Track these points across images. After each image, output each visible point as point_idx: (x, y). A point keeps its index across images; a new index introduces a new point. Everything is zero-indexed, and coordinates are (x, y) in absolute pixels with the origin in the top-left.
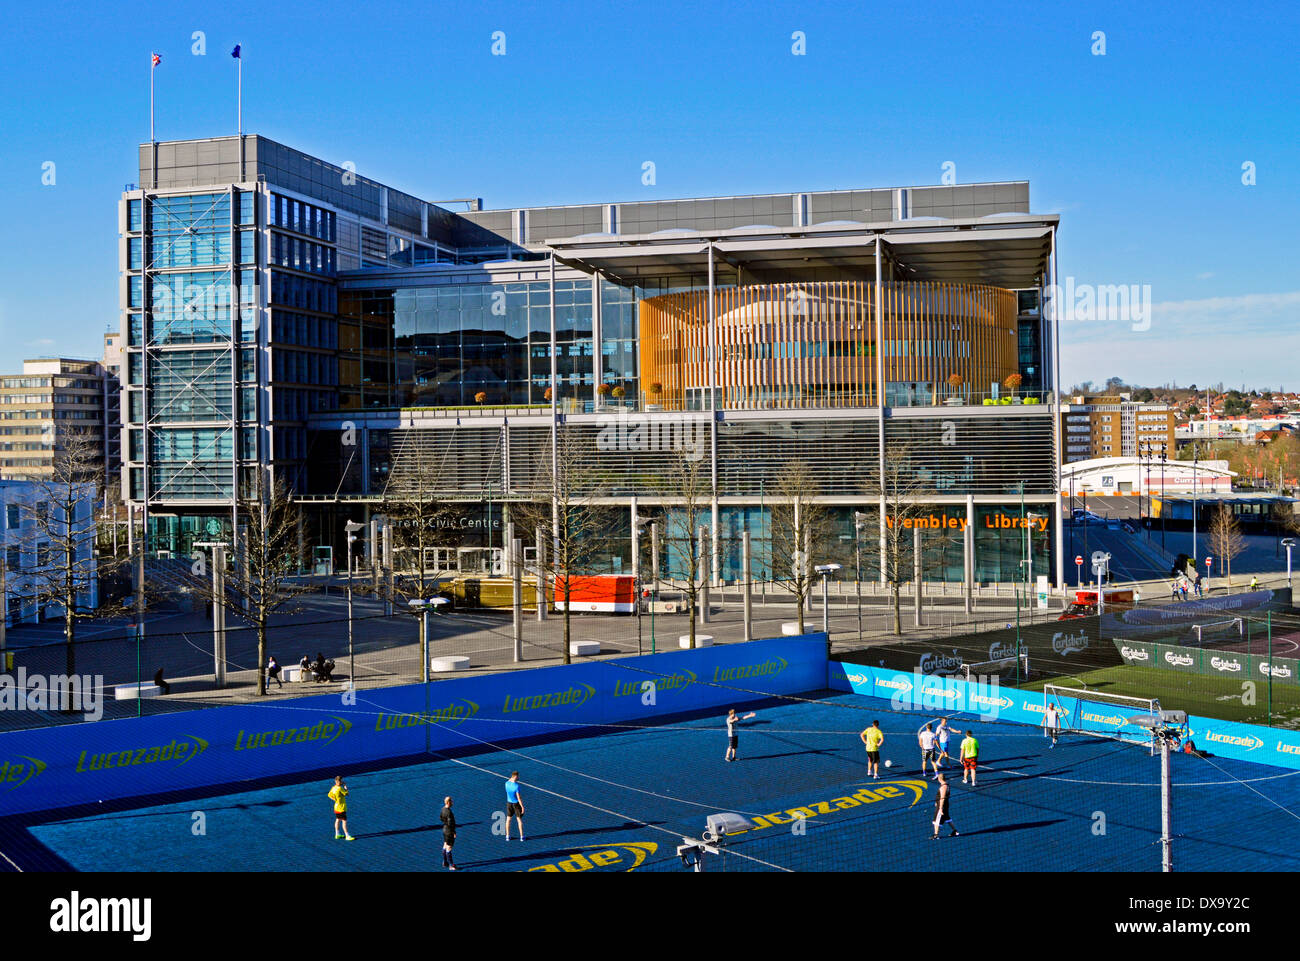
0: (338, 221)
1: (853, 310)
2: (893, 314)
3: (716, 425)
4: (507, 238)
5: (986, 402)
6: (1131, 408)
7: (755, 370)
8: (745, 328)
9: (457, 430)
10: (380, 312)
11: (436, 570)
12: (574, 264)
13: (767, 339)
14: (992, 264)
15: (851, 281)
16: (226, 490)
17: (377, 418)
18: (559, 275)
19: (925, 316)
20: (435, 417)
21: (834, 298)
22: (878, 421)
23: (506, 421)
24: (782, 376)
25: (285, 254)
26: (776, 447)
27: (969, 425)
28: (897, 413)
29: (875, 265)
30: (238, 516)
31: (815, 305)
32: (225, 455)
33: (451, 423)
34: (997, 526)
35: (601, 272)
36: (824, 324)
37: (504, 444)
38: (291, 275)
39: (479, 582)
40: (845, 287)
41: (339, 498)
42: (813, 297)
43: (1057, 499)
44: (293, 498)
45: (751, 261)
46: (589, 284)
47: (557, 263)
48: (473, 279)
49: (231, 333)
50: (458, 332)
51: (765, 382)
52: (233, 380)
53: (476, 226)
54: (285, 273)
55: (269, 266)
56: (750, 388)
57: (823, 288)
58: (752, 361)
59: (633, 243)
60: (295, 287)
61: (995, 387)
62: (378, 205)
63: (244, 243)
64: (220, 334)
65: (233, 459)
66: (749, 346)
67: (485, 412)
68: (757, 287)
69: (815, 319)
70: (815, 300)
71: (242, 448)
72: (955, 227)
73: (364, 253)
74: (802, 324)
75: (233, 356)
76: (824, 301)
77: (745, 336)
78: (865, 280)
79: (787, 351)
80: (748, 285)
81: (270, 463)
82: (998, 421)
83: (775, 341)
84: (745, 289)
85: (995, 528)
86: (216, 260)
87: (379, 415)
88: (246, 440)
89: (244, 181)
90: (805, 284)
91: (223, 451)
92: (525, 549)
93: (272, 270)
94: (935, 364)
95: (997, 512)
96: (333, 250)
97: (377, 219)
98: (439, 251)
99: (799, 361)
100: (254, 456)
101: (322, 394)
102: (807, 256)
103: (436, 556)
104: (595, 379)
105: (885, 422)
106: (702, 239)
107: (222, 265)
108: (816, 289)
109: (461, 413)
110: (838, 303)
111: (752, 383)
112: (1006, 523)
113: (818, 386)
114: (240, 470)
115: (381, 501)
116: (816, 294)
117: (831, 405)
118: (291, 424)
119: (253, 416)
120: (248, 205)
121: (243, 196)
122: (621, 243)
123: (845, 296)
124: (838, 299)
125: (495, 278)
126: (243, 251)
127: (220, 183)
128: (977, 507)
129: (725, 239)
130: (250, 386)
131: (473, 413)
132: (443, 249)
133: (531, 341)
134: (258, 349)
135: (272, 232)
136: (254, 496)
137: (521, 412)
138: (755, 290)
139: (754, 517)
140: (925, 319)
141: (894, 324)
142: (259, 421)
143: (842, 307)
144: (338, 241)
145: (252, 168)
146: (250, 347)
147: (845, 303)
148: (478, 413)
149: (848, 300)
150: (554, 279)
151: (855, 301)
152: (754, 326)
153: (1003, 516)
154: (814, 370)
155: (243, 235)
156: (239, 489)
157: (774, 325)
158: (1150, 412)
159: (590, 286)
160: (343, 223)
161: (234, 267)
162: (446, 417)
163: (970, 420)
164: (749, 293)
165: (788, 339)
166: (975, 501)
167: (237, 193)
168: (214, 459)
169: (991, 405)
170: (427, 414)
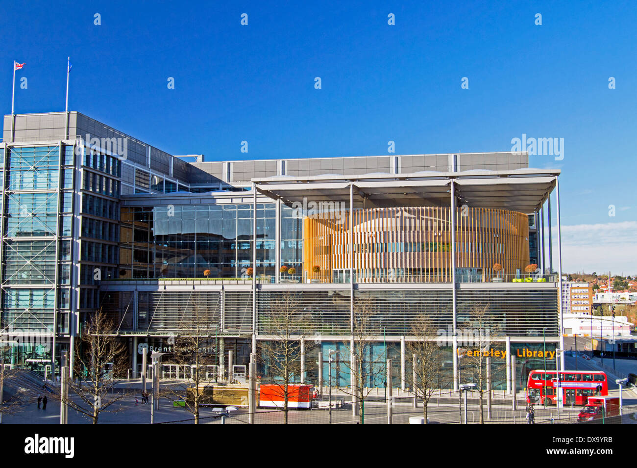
0: (122, 165)
1: (435, 224)
2: (460, 227)
3: (354, 292)
4: (220, 179)
5: (514, 280)
6: (567, 285)
7: (376, 260)
8: (370, 233)
9: (193, 292)
10: (145, 221)
11: (178, 379)
12: (267, 193)
13: (384, 241)
14: (514, 198)
15: (435, 207)
16: (49, 327)
17: (143, 284)
18: (259, 200)
19: (478, 228)
20: (179, 285)
21: (425, 217)
22: (452, 291)
23: (223, 288)
24: (393, 263)
25: (91, 184)
26: (389, 306)
27: (507, 294)
28: (463, 286)
29: (450, 198)
30: (56, 343)
31: (413, 221)
32: (49, 305)
33: (189, 288)
34: (524, 356)
35: (282, 199)
36: (418, 232)
37: (222, 302)
38: (94, 197)
39: (213, 388)
40: (431, 210)
41: (120, 333)
42: (412, 216)
43: (560, 340)
44: (91, 333)
45: (372, 194)
46: (274, 206)
47: (258, 193)
48: (203, 202)
49: (57, 231)
50: (194, 234)
51: (383, 267)
52: (56, 260)
53: (201, 170)
54: (91, 195)
55: (81, 190)
56: (373, 270)
57: (418, 211)
58: (374, 254)
59: (304, 182)
60: (96, 204)
61: (518, 271)
62: (145, 156)
63: (66, 176)
64: (50, 231)
65: (54, 308)
66: (373, 244)
67: (210, 282)
68: (378, 209)
69: (413, 229)
70: (413, 218)
71: (60, 301)
72: (498, 175)
73: (136, 185)
74: (405, 232)
75: (57, 244)
76: (419, 218)
77: (370, 239)
78: (443, 207)
79: (396, 248)
80: (373, 208)
81: (78, 310)
82: (524, 292)
83: (389, 242)
84: (371, 210)
85: (522, 357)
86: (49, 186)
87: (145, 282)
88: (63, 296)
89: (68, 139)
90: (407, 208)
91: (48, 303)
92: (234, 366)
93: (83, 193)
94: (484, 257)
95: (525, 347)
96: (119, 182)
97: (144, 165)
98: (179, 185)
99: (404, 254)
100: (67, 306)
101: (110, 269)
102: (405, 191)
103: (178, 369)
104: (277, 262)
105: (456, 292)
106: (346, 180)
107: (52, 189)
108: (414, 211)
109: (196, 282)
110: (427, 220)
111: (375, 267)
112: (529, 354)
113: (415, 270)
114: (58, 314)
115: (146, 335)
116: (414, 214)
117: (422, 281)
118: (90, 287)
119: (68, 282)
120: (70, 154)
121: (67, 148)
122: (298, 181)
123: (431, 216)
124: (426, 217)
125: (218, 201)
126: (66, 181)
127: (53, 140)
128: (512, 344)
129: (359, 180)
130: (67, 263)
131: (203, 282)
132: (182, 184)
133: (238, 240)
134: (73, 240)
135: (84, 170)
136: (67, 331)
137: (232, 282)
138: (377, 211)
139: (376, 348)
140: (478, 230)
141: (460, 233)
142: (71, 285)
143: (429, 222)
144: (122, 177)
145: (73, 131)
146: (67, 239)
147: (431, 220)
148: (206, 282)
149: (433, 218)
150: (256, 203)
151: (437, 219)
152: (376, 233)
153: (527, 350)
154: (412, 259)
155: (66, 172)
156: (57, 326)
157: (388, 232)
158: (578, 288)
159: (274, 207)
160: (124, 166)
161: (60, 190)
162: (186, 284)
163: (507, 291)
164: (373, 213)
165: (397, 241)
166: (511, 340)
167: (64, 146)
168: (42, 307)
169: (517, 282)
170: (174, 282)
